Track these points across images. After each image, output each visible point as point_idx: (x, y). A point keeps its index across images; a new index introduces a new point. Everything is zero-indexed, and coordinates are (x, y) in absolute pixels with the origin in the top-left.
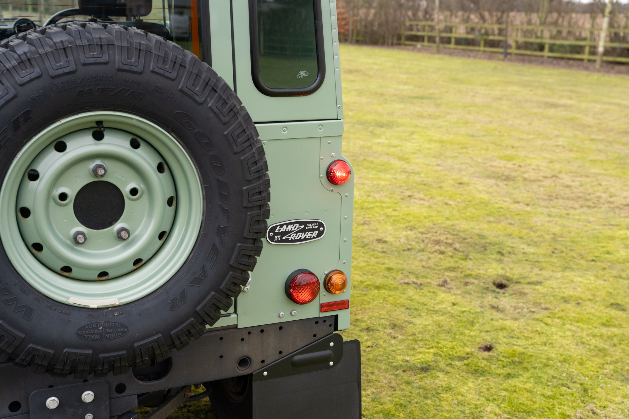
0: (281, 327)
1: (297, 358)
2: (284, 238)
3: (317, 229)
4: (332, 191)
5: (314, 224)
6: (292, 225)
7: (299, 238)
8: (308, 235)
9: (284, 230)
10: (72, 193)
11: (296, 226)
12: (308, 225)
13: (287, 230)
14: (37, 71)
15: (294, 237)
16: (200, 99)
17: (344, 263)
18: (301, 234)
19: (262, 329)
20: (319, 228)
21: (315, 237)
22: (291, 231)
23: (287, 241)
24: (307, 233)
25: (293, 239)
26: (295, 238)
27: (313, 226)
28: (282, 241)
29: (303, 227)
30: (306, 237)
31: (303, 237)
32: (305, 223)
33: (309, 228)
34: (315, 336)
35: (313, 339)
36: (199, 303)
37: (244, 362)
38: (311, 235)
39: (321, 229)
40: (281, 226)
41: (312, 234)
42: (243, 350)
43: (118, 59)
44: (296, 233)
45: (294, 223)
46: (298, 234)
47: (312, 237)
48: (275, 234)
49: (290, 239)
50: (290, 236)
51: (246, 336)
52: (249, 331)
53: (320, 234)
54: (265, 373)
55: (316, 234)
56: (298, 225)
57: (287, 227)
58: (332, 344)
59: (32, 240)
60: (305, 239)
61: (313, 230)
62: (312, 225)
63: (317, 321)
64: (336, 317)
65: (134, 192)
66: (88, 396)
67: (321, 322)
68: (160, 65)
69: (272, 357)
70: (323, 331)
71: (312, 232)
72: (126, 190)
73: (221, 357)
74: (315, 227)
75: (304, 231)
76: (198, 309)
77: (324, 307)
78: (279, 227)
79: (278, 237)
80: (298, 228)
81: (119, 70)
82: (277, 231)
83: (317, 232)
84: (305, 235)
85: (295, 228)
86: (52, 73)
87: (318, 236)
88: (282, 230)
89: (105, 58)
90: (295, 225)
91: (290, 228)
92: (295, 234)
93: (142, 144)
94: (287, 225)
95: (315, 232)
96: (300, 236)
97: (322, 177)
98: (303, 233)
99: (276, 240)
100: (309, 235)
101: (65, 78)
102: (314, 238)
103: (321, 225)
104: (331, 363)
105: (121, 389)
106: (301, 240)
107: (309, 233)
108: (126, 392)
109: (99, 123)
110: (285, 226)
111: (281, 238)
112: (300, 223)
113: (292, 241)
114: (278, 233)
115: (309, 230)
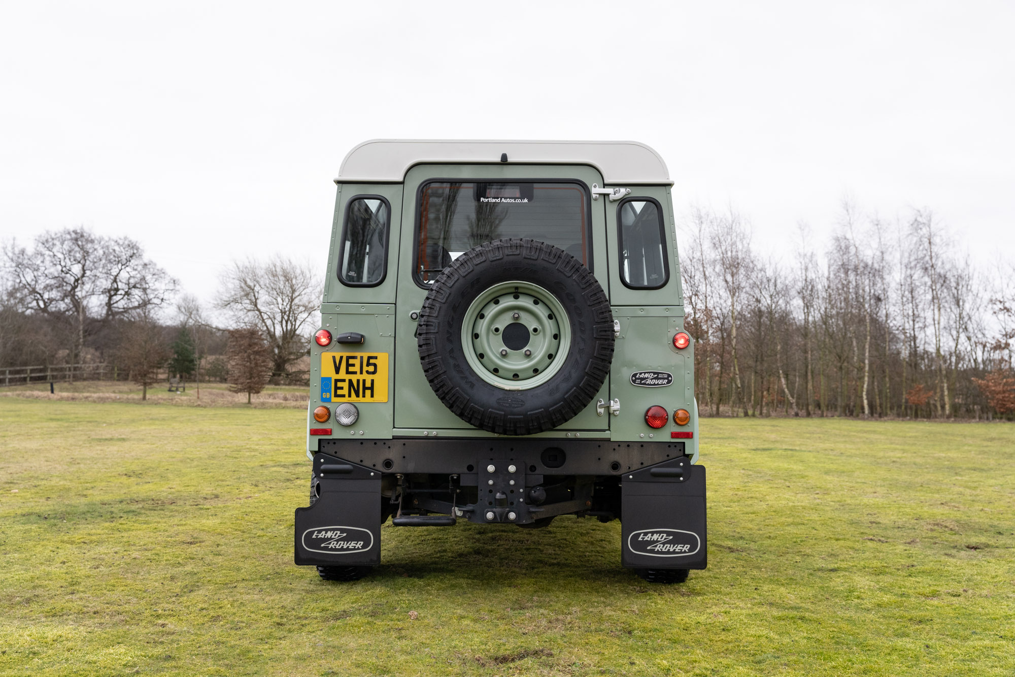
0: (642, 444)
1: (654, 470)
2: (643, 382)
3: (667, 378)
4: (677, 353)
8: (660, 382)
10: (502, 328)
12: (660, 375)
13: (644, 377)
14: (484, 258)
15: (650, 382)
16: (569, 275)
18: (655, 380)
19: (629, 444)
20: (669, 378)
21: (666, 384)
22: (648, 378)
23: (645, 384)
24: (659, 380)
28: (641, 384)
29: (656, 375)
31: (656, 383)
32: (658, 373)
33: (660, 377)
34: (668, 456)
35: (666, 458)
36: (567, 393)
37: (615, 466)
40: (641, 374)
41: (663, 381)
42: (615, 457)
43: (525, 253)
44: (652, 379)
45: (649, 373)
48: (636, 379)
50: (647, 381)
51: (617, 447)
52: (619, 444)
53: (669, 382)
54: (631, 477)
55: (666, 382)
56: (652, 374)
58: (681, 464)
59: (480, 351)
60: (658, 384)
61: (664, 379)
62: (663, 375)
63: (669, 444)
64: (684, 443)
65: (535, 330)
66: (512, 468)
67: (672, 446)
68: (547, 256)
69: (636, 466)
70: (674, 453)
72: (531, 329)
73: (599, 459)
74: (665, 377)
75: (657, 378)
76: (566, 396)
77: (674, 435)
78: (639, 374)
79: (638, 381)
80: (652, 376)
81: (525, 258)
82: (637, 377)
83: (666, 380)
84: (658, 382)
85: (650, 376)
86: (491, 259)
87: (668, 383)
88: (641, 376)
89: (518, 252)
91: (646, 375)
92: (650, 380)
93: (540, 303)
94: (645, 373)
96: (654, 382)
97: (669, 344)
98: (657, 380)
101: (497, 262)
102: (664, 384)
103: (669, 376)
104: (681, 479)
105: (533, 468)
106: (654, 384)
108: (536, 472)
109: (517, 288)
110: (643, 374)
111: (641, 382)
112: (655, 373)
113: (648, 384)
114: (638, 379)
115: (661, 379)
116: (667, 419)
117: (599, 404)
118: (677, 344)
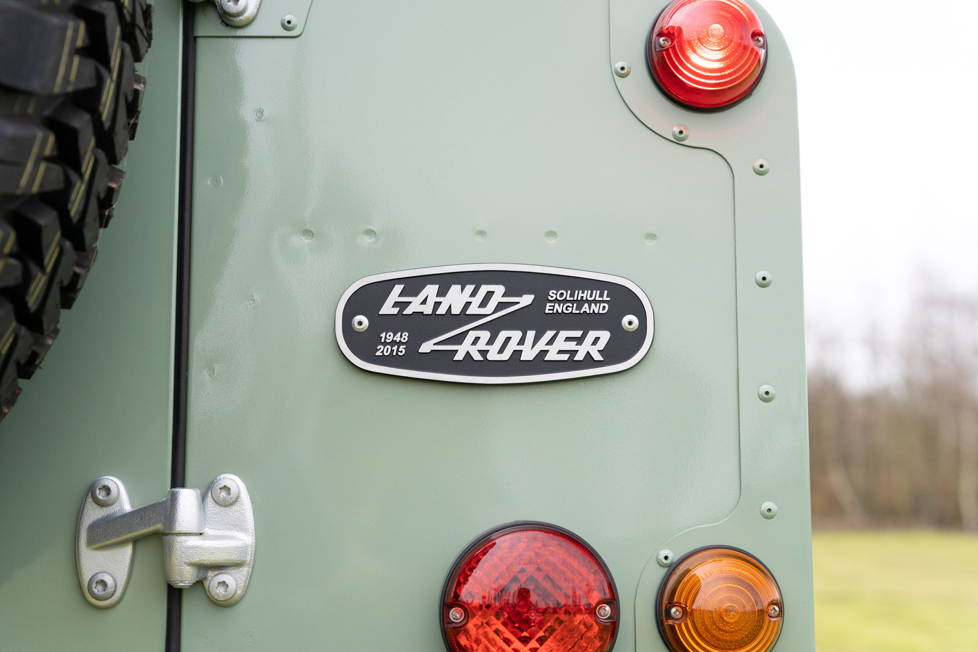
2: (427, 347)
3: (609, 322)
4: (679, 140)
5: (586, 295)
6: (470, 288)
7: (506, 356)
8: (554, 348)
9: (428, 309)
11: (490, 294)
12: (553, 294)
13: (442, 310)
15: (481, 345)
17: (768, 514)
18: (516, 335)
20: (618, 319)
21: (598, 357)
22: (464, 317)
23: (442, 362)
24: (550, 334)
25: (477, 357)
26: (484, 353)
27: (581, 303)
28: (414, 359)
29: (526, 300)
30: (544, 353)
31: (528, 354)
32: (539, 285)
33: (558, 308)
38: (572, 346)
39: (629, 321)
41: (580, 341)
44: (494, 328)
45: (478, 278)
46: (503, 335)
47: (579, 357)
48: (380, 323)
49: (459, 357)
50: (459, 339)
53: (623, 346)
55: (601, 345)
56: (499, 290)
57: (442, 293)
60: (541, 364)
61: (587, 322)
62: (579, 295)
71: (578, 334)
74: (595, 308)
75: (533, 322)
78: (398, 288)
79: (394, 341)
80: (501, 306)
82: (388, 309)
83: (605, 336)
84: (541, 345)
85: (483, 304)
87: (612, 354)
88: (415, 305)
90: (484, 289)
91: (457, 299)
92: (485, 335)
94: (444, 282)
95: (592, 335)
96: (512, 346)
97: (623, 73)
98: (531, 334)
99: (382, 350)
100: (561, 343)
102: (589, 361)
103: (625, 301)
106: (515, 365)
107: (564, 334)
110: (431, 290)
111: (413, 344)
112: (515, 283)
113: (468, 365)
114: (398, 322)
115: (561, 322)
116: (612, 628)
117: (93, 514)
118: (687, 77)
